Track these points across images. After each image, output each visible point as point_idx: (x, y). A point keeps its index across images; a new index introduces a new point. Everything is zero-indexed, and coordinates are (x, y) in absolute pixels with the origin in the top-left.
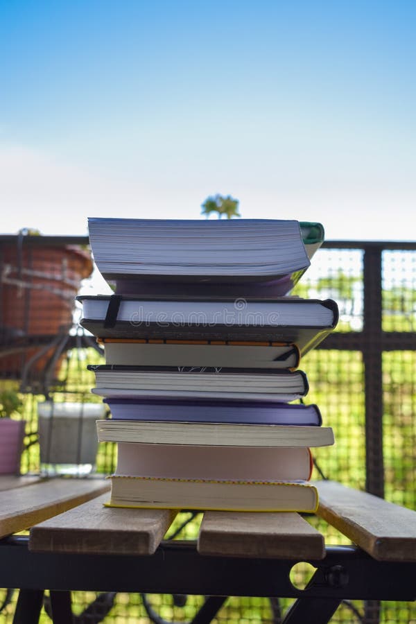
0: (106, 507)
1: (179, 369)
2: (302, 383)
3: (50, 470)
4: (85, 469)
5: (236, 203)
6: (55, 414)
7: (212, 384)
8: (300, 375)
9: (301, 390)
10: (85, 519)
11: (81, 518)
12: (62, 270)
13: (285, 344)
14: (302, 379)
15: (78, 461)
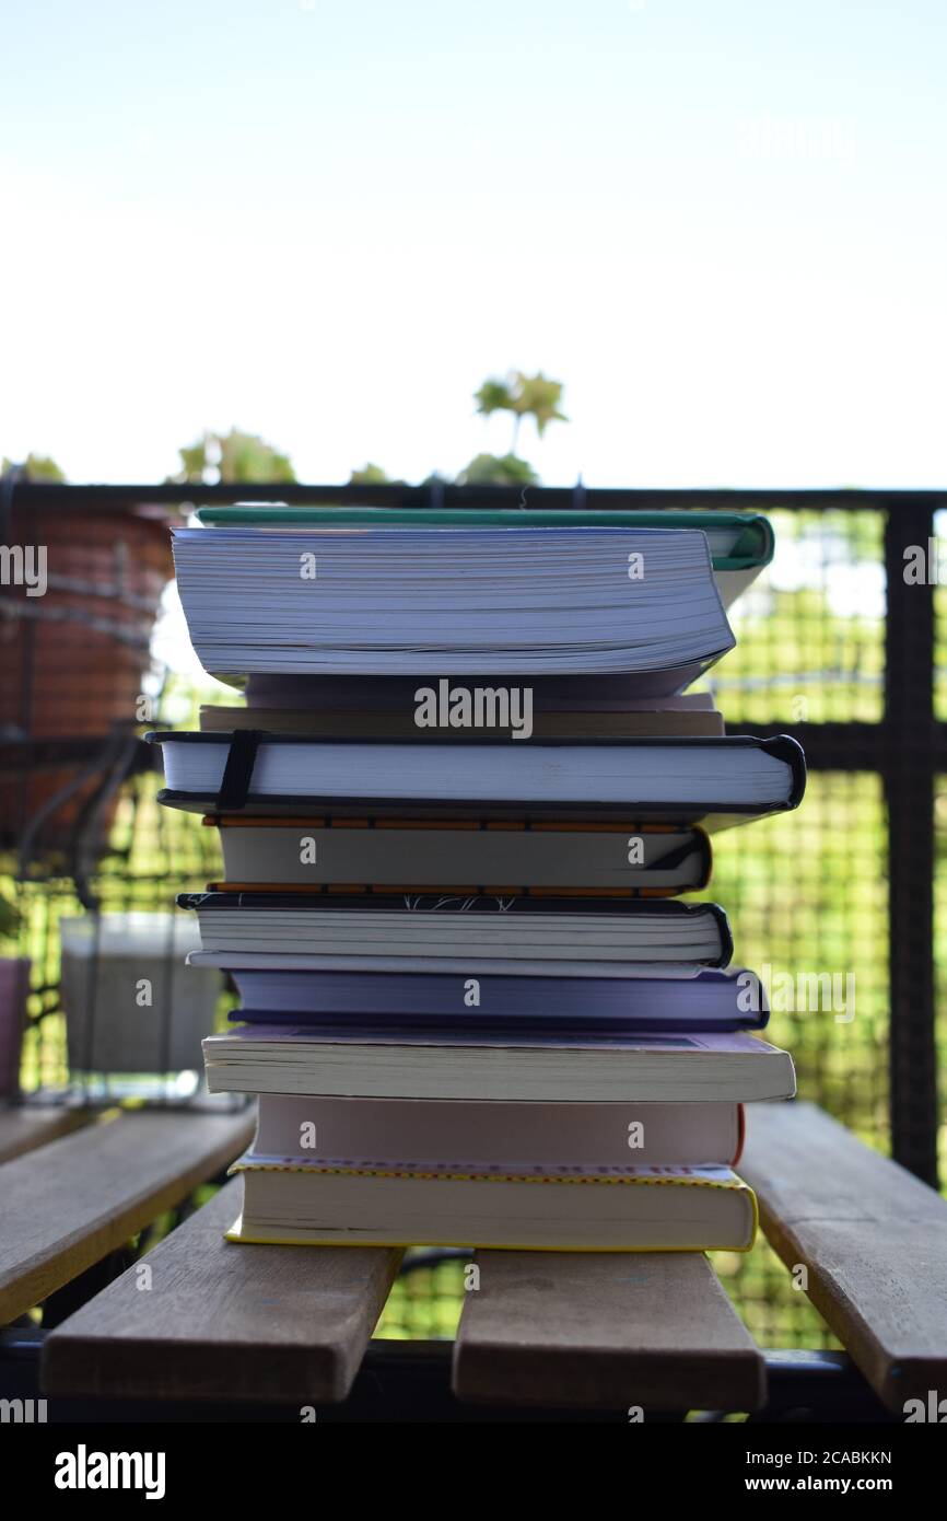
0: (232, 1243)
1: (408, 904)
2: (714, 936)
3: (96, 1087)
4: (182, 1084)
5: (556, 389)
6: (106, 947)
7: (490, 939)
8: (710, 916)
9: (713, 952)
10: (179, 1298)
11: (168, 1295)
12: (115, 569)
13: (675, 828)
14: (714, 925)
15: (165, 1065)
